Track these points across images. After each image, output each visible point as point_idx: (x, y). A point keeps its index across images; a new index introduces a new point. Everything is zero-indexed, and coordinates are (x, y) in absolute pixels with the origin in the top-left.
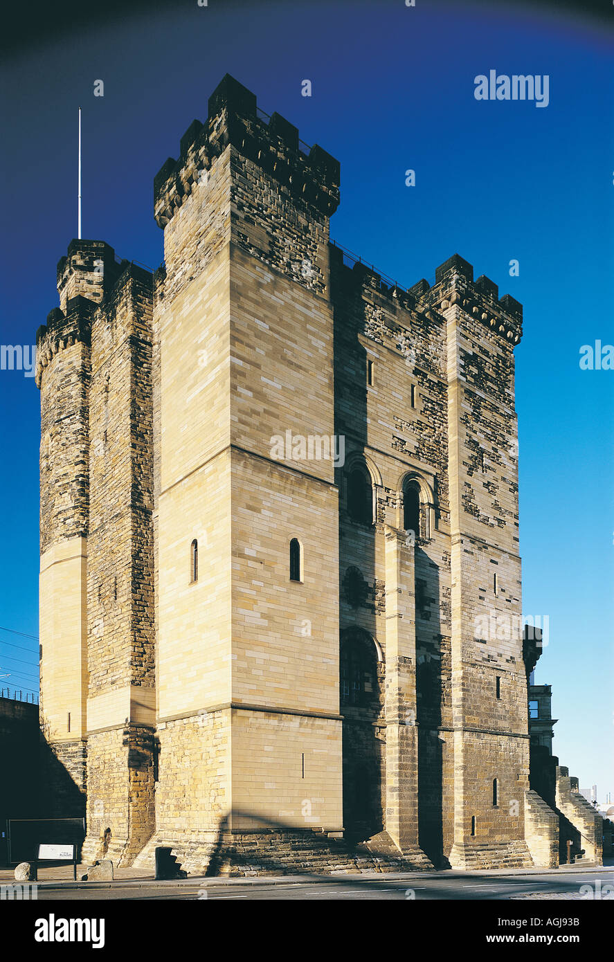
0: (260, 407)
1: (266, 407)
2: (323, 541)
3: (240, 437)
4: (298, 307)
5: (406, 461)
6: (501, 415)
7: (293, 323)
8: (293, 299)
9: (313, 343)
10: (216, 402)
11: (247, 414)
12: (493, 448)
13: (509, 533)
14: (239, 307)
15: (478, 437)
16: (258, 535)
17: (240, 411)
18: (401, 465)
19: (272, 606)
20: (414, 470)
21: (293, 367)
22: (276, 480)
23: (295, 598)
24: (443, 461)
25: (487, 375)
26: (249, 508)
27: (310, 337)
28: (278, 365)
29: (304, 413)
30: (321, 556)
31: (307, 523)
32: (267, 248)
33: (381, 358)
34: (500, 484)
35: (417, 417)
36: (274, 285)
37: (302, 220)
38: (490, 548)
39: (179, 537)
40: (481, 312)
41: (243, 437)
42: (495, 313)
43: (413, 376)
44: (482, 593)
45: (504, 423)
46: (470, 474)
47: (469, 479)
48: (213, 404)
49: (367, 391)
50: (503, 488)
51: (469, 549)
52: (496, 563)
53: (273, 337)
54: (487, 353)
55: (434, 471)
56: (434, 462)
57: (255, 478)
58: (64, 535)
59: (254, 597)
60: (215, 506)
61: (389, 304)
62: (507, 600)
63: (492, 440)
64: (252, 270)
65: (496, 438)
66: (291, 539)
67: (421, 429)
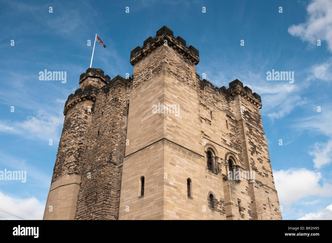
0: (175, 124)
1: (177, 125)
2: (200, 179)
3: (167, 135)
4: (187, 92)
5: (227, 148)
6: (259, 133)
7: (186, 97)
8: (185, 89)
10: (156, 122)
11: (169, 127)
12: (259, 145)
13: (270, 179)
14: (167, 90)
15: (253, 141)
16: (174, 176)
17: (167, 126)
18: (225, 150)
19: (180, 209)
20: (231, 152)
21: (186, 111)
22: (181, 153)
23: (190, 206)
24: (240, 149)
25: (252, 118)
26: (171, 164)
27: (191, 101)
29: (190, 128)
30: (200, 186)
31: (194, 172)
32: (176, 73)
33: (215, 110)
34: (263, 159)
35: (229, 132)
36: (179, 84)
37: (187, 65)
38: (264, 186)
39: (133, 176)
40: (247, 97)
41: (168, 135)
42: (252, 98)
43: (226, 117)
44: (265, 207)
45: (261, 136)
46: (252, 154)
47: (252, 157)
48: (155, 123)
49: (211, 121)
50: (265, 161)
51: (257, 186)
52: (268, 193)
53: (179, 101)
54: (251, 111)
55: (238, 153)
56: (237, 149)
57: (173, 152)
58: (67, 173)
59: (173, 205)
60: (155, 163)
61: (215, 93)
62: (275, 210)
63: (258, 142)
64: (172, 79)
65: (259, 141)
66: (187, 178)
67: (231, 136)
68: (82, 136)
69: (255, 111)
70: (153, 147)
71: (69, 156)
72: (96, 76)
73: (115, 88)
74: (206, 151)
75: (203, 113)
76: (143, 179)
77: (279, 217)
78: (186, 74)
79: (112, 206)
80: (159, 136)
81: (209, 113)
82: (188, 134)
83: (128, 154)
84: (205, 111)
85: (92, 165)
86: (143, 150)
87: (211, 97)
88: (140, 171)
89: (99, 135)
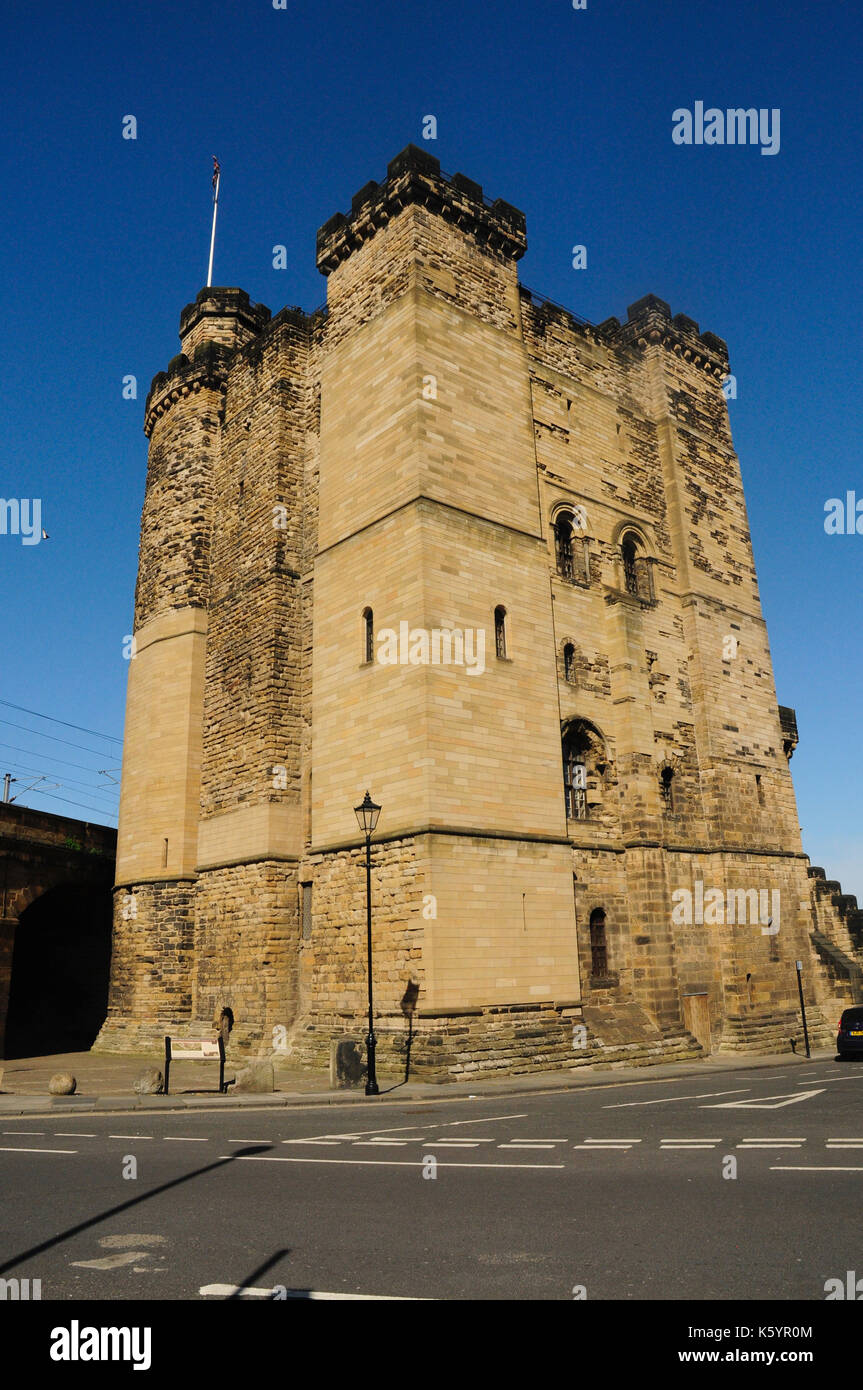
0: (453, 452)
1: (459, 452)
2: (534, 607)
3: (430, 487)
4: (491, 348)
5: (620, 509)
6: (720, 455)
7: (485, 364)
8: (484, 339)
9: (508, 383)
10: (398, 448)
11: (438, 461)
12: (717, 493)
13: (746, 590)
14: (427, 349)
15: (699, 480)
16: (457, 603)
17: (430, 458)
18: (616, 514)
19: (477, 692)
20: (630, 519)
21: (488, 409)
22: (475, 537)
23: (505, 682)
24: (661, 508)
25: (698, 413)
26: (444, 569)
27: (505, 378)
28: (471, 407)
29: (503, 458)
30: (532, 626)
31: (515, 586)
32: (453, 292)
33: (582, 398)
34: (730, 533)
35: (627, 459)
36: (464, 327)
37: (488, 264)
38: (728, 610)
39: (344, 606)
40: (684, 349)
41: (434, 486)
42: (699, 350)
43: (617, 415)
44: (726, 667)
45: (725, 464)
46: (695, 522)
47: (694, 529)
48: (394, 451)
49: (567, 432)
50: (733, 539)
51: (705, 612)
52: (738, 628)
53: (463, 378)
54: (694, 390)
55: (651, 519)
56: (651, 509)
57: (451, 534)
58: (171, 606)
59: (456, 682)
60: (399, 568)
61: (583, 342)
62: (756, 674)
63: (714, 483)
64: (439, 312)
65: (718, 481)
66: (495, 606)
67: (632, 473)
68: (200, 497)
69: (709, 388)
70: (391, 523)
71: (170, 557)
72: (228, 309)
73: (277, 349)
74: (554, 523)
75: (543, 408)
76: (368, 614)
77: (766, 692)
78: (487, 292)
79: (294, 692)
80: (408, 489)
81: (562, 406)
82: (496, 478)
83: (327, 546)
84: (548, 401)
85: (231, 581)
86: (364, 533)
87: (569, 358)
88: (360, 593)
89: (242, 493)
